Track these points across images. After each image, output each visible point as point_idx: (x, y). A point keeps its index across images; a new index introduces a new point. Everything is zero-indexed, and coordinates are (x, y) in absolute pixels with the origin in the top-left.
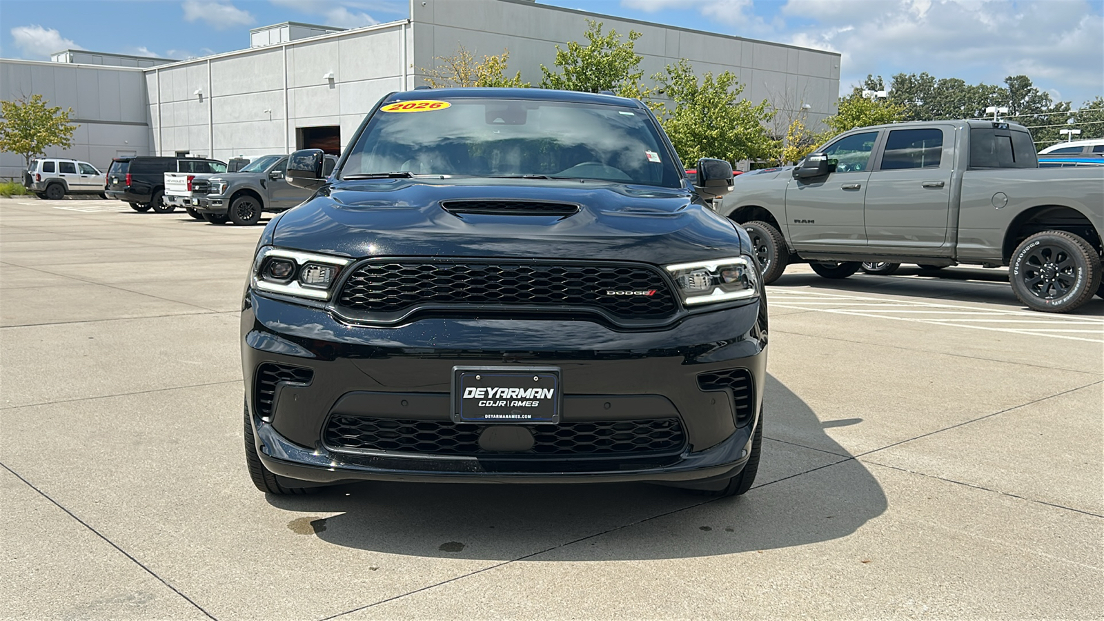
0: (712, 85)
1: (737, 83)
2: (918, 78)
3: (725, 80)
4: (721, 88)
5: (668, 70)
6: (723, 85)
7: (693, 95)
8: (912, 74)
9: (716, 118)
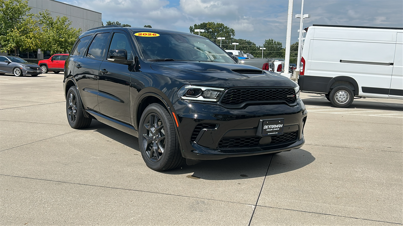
0: (60, 21)
1: (69, 21)
2: (116, 24)
3: (65, 19)
4: (63, 22)
5: (40, 13)
6: (64, 21)
7: (52, 24)
8: (113, 22)
9: (63, 34)
